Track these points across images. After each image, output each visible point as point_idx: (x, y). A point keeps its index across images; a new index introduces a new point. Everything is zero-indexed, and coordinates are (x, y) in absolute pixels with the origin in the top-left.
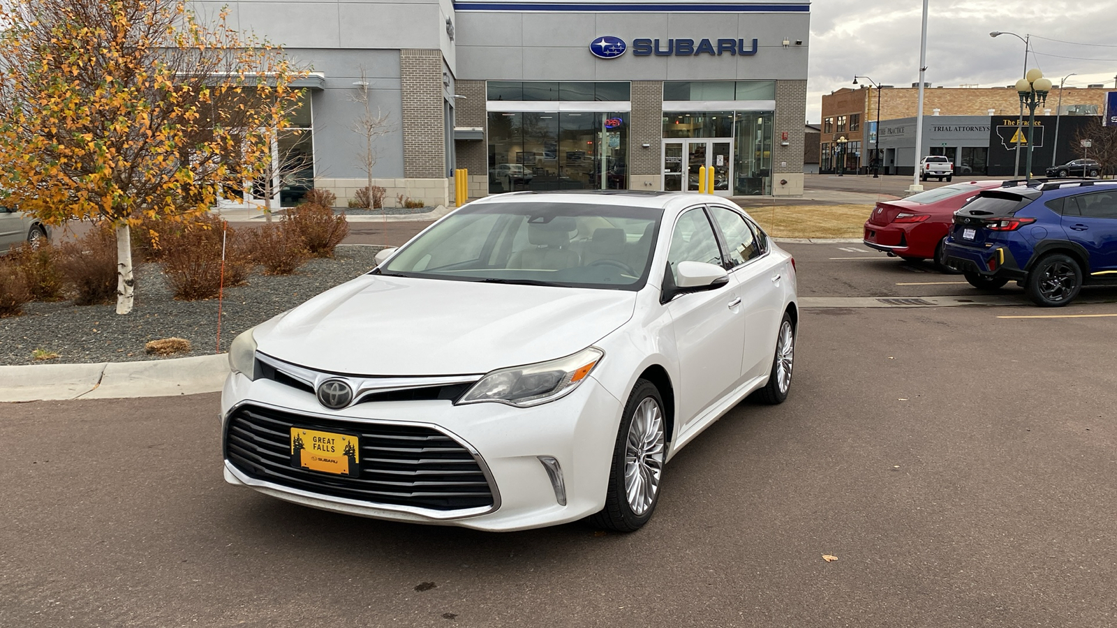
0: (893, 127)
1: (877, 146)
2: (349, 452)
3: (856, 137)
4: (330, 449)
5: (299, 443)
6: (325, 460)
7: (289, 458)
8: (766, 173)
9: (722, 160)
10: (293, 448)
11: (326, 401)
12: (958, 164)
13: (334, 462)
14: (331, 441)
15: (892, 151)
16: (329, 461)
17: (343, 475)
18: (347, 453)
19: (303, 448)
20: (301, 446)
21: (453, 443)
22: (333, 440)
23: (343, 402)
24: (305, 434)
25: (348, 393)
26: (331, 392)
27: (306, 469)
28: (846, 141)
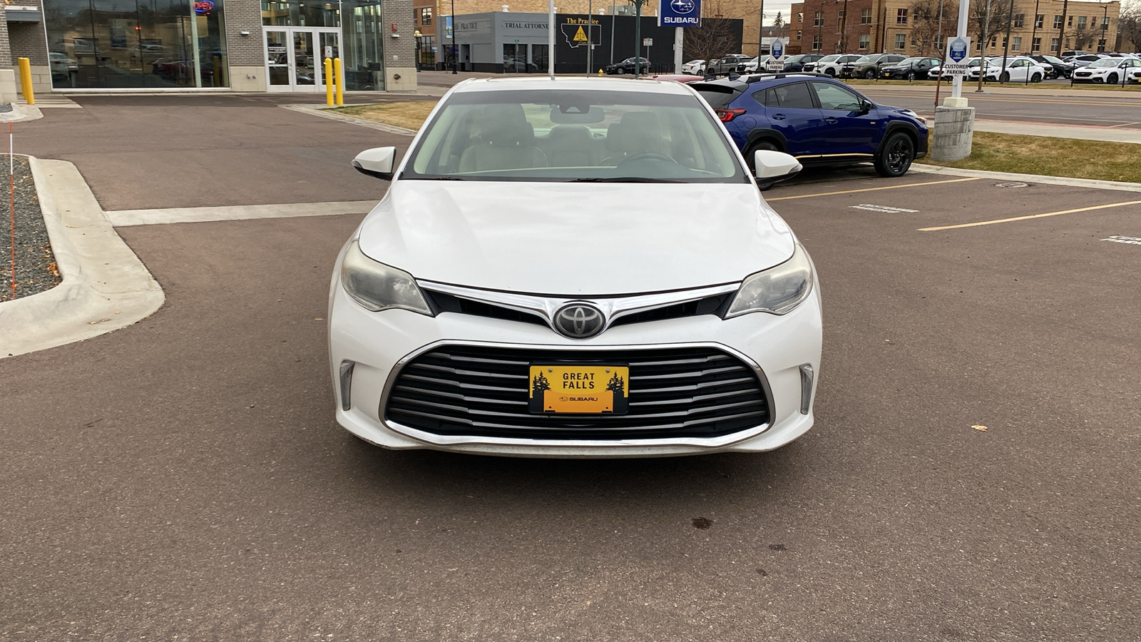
0: (466, 22)
1: (454, 41)
2: (615, 386)
3: (429, 32)
4: (587, 385)
5: (541, 383)
6: (579, 399)
7: (526, 403)
8: (376, 67)
9: (331, 51)
10: (532, 390)
11: (568, 329)
12: (530, 61)
13: (593, 399)
14: (590, 376)
15: (467, 47)
16: (586, 399)
17: (604, 413)
18: (611, 387)
19: (548, 389)
20: (546, 387)
21: (733, 360)
22: (592, 374)
23: (592, 329)
24: (550, 371)
25: (598, 317)
26: (575, 319)
27: (552, 413)
28: (421, 35)
